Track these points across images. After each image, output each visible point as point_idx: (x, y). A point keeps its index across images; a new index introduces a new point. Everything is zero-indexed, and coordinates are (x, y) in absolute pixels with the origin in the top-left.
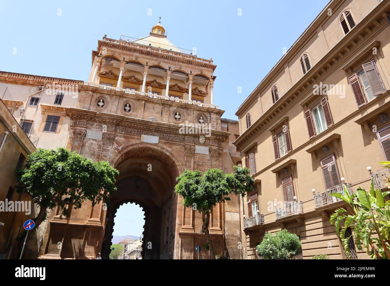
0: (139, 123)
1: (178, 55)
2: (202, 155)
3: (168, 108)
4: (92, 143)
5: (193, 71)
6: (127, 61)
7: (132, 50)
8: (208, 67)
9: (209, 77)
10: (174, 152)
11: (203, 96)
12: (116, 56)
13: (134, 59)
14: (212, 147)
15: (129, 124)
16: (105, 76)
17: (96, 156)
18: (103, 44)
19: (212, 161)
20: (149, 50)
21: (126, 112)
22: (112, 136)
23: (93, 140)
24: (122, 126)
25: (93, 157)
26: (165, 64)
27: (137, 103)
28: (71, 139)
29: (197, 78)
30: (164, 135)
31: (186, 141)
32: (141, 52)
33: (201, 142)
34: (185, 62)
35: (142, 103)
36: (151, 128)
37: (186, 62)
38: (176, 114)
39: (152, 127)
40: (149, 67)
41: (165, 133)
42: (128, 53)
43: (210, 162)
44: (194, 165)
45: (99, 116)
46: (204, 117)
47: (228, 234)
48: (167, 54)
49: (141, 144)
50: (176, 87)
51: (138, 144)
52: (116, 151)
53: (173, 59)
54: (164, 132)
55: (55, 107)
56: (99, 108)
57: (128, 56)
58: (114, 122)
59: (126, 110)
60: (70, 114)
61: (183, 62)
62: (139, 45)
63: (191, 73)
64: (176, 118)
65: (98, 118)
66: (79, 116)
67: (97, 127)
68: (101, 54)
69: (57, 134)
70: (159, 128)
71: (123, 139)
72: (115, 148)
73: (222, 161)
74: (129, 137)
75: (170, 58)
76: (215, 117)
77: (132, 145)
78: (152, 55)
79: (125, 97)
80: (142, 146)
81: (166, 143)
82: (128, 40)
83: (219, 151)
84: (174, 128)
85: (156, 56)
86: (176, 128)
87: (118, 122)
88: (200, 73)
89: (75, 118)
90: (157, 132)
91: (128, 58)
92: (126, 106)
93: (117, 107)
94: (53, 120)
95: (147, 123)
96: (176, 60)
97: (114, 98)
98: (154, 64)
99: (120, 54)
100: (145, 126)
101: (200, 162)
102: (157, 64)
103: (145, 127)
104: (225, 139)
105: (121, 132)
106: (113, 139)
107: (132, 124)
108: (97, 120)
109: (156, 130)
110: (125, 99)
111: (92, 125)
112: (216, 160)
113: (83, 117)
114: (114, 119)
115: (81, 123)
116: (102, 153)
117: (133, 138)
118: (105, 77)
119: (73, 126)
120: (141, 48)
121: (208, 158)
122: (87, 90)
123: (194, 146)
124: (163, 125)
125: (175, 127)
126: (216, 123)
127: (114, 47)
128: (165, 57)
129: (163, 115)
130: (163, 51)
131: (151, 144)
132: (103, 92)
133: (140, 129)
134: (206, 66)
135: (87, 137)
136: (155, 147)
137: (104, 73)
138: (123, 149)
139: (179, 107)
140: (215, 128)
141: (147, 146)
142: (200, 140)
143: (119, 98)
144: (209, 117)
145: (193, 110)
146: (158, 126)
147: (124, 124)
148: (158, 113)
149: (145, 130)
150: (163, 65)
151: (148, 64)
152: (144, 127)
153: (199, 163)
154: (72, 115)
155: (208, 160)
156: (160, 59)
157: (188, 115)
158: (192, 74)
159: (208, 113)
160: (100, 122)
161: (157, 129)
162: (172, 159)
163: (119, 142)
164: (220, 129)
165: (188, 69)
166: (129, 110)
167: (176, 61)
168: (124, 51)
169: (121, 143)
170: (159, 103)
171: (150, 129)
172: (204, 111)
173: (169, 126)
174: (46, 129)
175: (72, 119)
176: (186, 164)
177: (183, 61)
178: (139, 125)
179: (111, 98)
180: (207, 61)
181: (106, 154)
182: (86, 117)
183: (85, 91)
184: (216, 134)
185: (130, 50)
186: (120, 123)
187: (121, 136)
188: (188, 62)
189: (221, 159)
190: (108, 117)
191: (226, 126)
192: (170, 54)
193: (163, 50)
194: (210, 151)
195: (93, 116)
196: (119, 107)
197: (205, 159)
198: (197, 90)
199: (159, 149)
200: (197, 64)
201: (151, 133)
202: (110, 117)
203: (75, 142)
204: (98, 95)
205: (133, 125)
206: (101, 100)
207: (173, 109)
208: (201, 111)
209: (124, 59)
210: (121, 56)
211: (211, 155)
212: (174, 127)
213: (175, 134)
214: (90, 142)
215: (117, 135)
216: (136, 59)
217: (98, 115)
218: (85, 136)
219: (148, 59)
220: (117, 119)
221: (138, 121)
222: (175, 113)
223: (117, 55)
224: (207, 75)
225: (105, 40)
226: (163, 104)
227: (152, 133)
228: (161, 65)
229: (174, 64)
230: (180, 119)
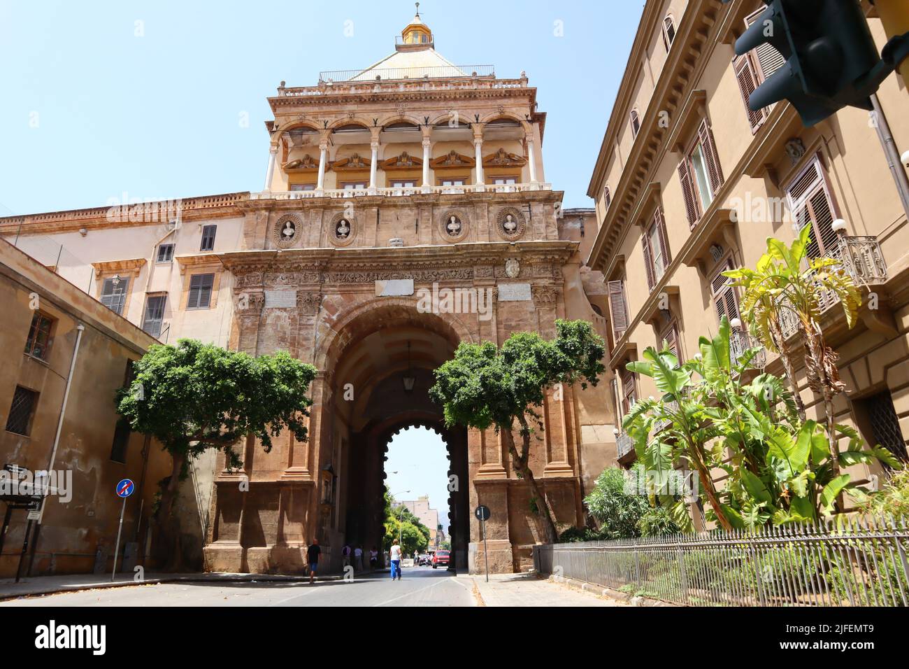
0: (367, 258)
1: (444, 85)
2: (514, 304)
3: (429, 212)
4: (278, 317)
5: (481, 115)
6: (333, 126)
7: (340, 101)
8: (515, 96)
9: (520, 119)
11: (517, 166)
12: (309, 122)
13: (345, 119)
14: (538, 281)
15: (347, 263)
16: (297, 170)
17: (289, 340)
18: (278, 104)
19: (541, 314)
20: (376, 90)
21: (339, 240)
22: (316, 295)
23: (279, 309)
24: (334, 270)
25: (284, 344)
26: (415, 114)
27: (361, 215)
28: (238, 316)
29: (494, 127)
30: (426, 272)
31: (476, 278)
32: (360, 100)
33: (510, 274)
34: (460, 97)
35: (373, 212)
36: (394, 264)
37: (463, 96)
38: (450, 222)
39: (395, 261)
40: (379, 129)
41: (427, 269)
42: (333, 108)
43: (537, 317)
44: (497, 328)
45: (283, 258)
46: (516, 216)
47: (589, 476)
48: (418, 88)
49: (376, 301)
50: (453, 158)
51: (372, 302)
52: (328, 325)
53: (431, 98)
54: (424, 267)
55: (201, 258)
56: (284, 242)
57: (334, 115)
58: (316, 264)
59: (341, 234)
60: (229, 265)
61: (455, 99)
62: (355, 86)
63: (477, 119)
64: (449, 231)
65: (283, 262)
66: (247, 267)
67: (284, 281)
68: (277, 127)
69: (212, 310)
70: (410, 259)
71: (339, 296)
72: (324, 318)
73: (565, 310)
74: (350, 291)
75: (424, 98)
76: (541, 211)
77: (359, 307)
78: (384, 102)
79: (336, 207)
80: (380, 306)
82: (331, 81)
83: (555, 288)
84: (444, 253)
85: (394, 99)
86: (448, 253)
87: (324, 264)
88: (498, 114)
89: (240, 272)
90: (409, 269)
91: (334, 120)
92: (339, 225)
93: (321, 233)
94: (201, 282)
95: (382, 254)
96: (438, 97)
97: (314, 214)
98: (392, 119)
99: (315, 115)
100: (380, 262)
101: (511, 320)
102: (398, 118)
103: (381, 264)
104: (566, 258)
105: (333, 284)
106: (320, 301)
107: (354, 263)
108: (281, 266)
109: (405, 265)
110: (335, 212)
111: (274, 279)
112: (551, 310)
113: (253, 266)
114: (314, 258)
115: (253, 279)
116: (299, 334)
117: (359, 291)
118: (298, 173)
119: (239, 289)
120: (360, 91)
121: (531, 307)
122: (258, 209)
123: (495, 286)
124: (418, 252)
125: (447, 251)
126: (544, 225)
127: (302, 103)
128: (414, 98)
129: (419, 230)
130: (408, 86)
131: (399, 298)
132: (288, 207)
133: (371, 269)
134: (510, 95)
135: (268, 306)
136: (409, 304)
137: (295, 163)
138: (340, 319)
139: (455, 204)
140: (542, 236)
141: (390, 303)
142: (508, 269)
143: (323, 212)
144: (527, 215)
145: (487, 204)
146: (407, 257)
147: (337, 265)
148: (408, 227)
149: (382, 269)
150: (412, 117)
151: (379, 123)
152: (378, 265)
153: (509, 323)
154: (232, 266)
155: (531, 313)
156: (404, 104)
157: (477, 217)
158: (479, 121)
159: (524, 205)
160: (289, 270)
161: (408, 263)
162: (449, 323)
163: (332, 306)
164: (555, 236)
165: (470, 111)
166: (346, 234)
167: (439, 101)
168: (324, 107)
169: (336, 306)
170: (409, 206)
171: (391, 265)
172: (514, 202)
173: (430, 251)
174: (192, 303)
175: (235, 274)
176: (479, 330)
177: (455, 97)
178: (368, 262)
179: (307, 216)
180: (514, 81)
181: (309, 333)
182: (259, 266)
183: (254, 211)
184: (542, 251)
185: (335, 101)
186: (329, 265)
187: (334, 291)
188: (468, 96)
189: (561, 306)
190: (301, 256)
191: (578, 225)
192: (426, 88)
193: (408, 83)
194: (534, 290)
195: (271, 261)
196: (325, 231)
197: (523, 311)
198: (502, 156)
200: (489, 96)
201: (396, 275)
202: (305, 257)
203: (246, 320)
204: (281, 214)
205: (355, 265)
206: (288, 224)
207: (441, 211)
208: (506, 202)
209: (325, 125)
210: (318, 121)
211: (536, 300)
212: (443, 251)
213: (450, 267)
214: (273, 314)
215: (327, 291)
216: (351, 117)
217: (281, 256)
218: (263, 305)
219: (376, 111)
220: (321, 258)
221: (364, 254)
222: (446, 218)
223: (310, 120)
224: (515, 116)
225: (282, 94)
226: (418, 205)
227: (398, 273)
228: (406, 118)
229: (437, 109)
230: (458, 230)
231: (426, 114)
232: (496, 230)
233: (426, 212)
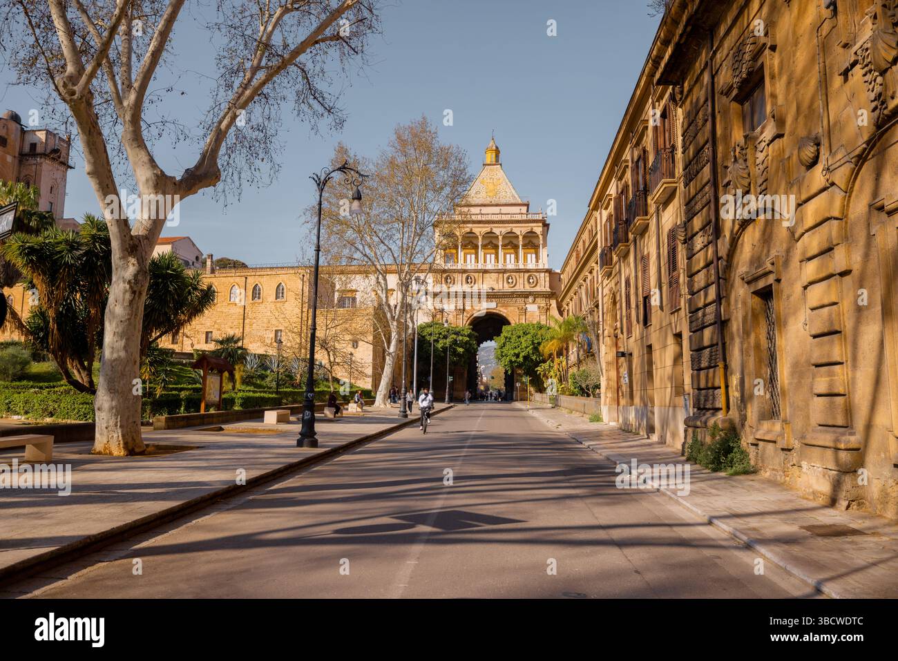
2: (531, 312)
4: (449, 314)
5: (522, 231)
6: (463, 234)
7: (465, 222)
8: (537, 222)
9: (538, 233)
10: (509, 313)
11: (536, 248)
13: (468, 231)
14: (540, 304)
19: (541, 316)
20: (480, 217)
21: (469, 285)
26: (496, 229)
27: (476, 275)
29: (527, 234)
30: (500, 300)
31: (518, 303)
32: (474, 222)
35: (481, 274)
36: (489, 296)
37: (515, 222)
40: (482, 236)
42: (463, 225)
43: (539, 317)
46: (534, 277)
48: (497, 216)
50: (511, 244)
52: (466, 319)
53: (502, 222)
54: (500, 298)
56: (448, 285)
57: (463, 228)
61: (512, 223)
64: (509, 283)
70: (496, 294)
72: (465, 316)
75: (499, 222)
76: (543, 275)
77: (477, 312)
79: (467, 272)
81: (502, 307)
84: (507, 294)
85: (488, 222)
88: (529, 230)
90: (495, 298)
91: (464, 231)
92: (468, 279)
97: (459, 275)
98: (487, 231)
99: (456, 229)
101: (530, 318)
102: (489, 231)
104: (551, 296)
106: (463, 310)
109: (493, 297)
110: (467, 274)
112: (544, 315)
120: (473, 217)
121: (538, 313)
122: (438, 272)
123: (525, 306)
124: (497, 291)
125: (508, 291)
126: (544, 281)
129: (498, 283)
131: (491, 309)
132: (449, 271)
134: (534, 222)
135: (445, 311)
136: (494, 311)
138: (471, 317)
141: (488, 311)
142: (530, 300)
143: (462, 274)
144: (538, 277)
145: (523, 273)
148: (494, 281)
150: (494, 230)
151: (482, 233)
155: (537, 316)
156: (492, 225)
157: (520, 278)
158: (522, 234)
159: (538, 273)
161: (495, 296)
163: (468, 311)
164: (548, 286)
165: (518, 228)
166: (471, 283)
167: (505, 223)
168: (460, 224)
173: (502, 291)
176: (519, 322)
179: (456, 275)
181: (460, 322)
183: (436, 273)
184: (542, 294)
185: (463, 222)
188: (518, 221)
189: (548, 313)
192: (500, 217)
194: (539, 308)
196: (463, 282)
197: (534, 315)
198: (531, 243)
199: (497, 312)
200: (526, 222)
203: (437, 316)
204: (446, 274)
206: (449, 278)
207: (506, 274)
208: (530, 272)
209: (460, 234)
210: (457, 232)
212: (506, 291)
213: (509, 299)
214: (447, 313)
219: (480, 227)
222: (508, 278)
223: (454, 231)
224: (536, 231)
226: (498, 272)
227: (491, 300)
229: (505, 227)
230: (512, 283)
231: (501, 229)
232: (526, 282)
233: (501, 275)
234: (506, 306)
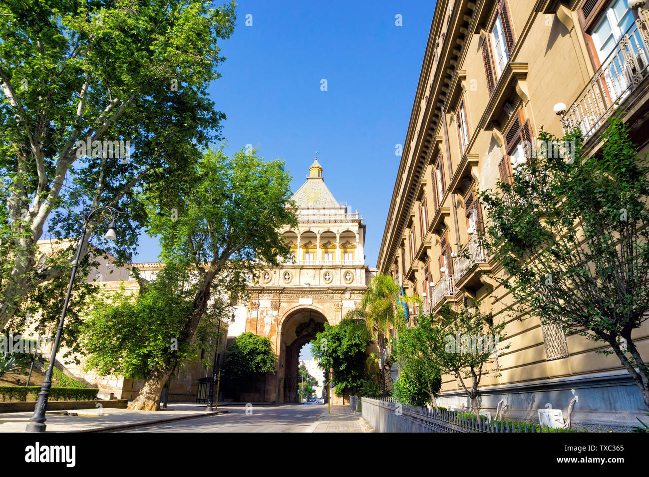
2: (348, 309)
4: (264, 311)
8: (353, 222)
9: (354, 232)
10: (325, 310)
11: (353, 248)
14: (357, 300)
21: (285, 282)
27: (294, 272)
31: (335, 298)
34: (332, 221)
40: (301, 235)
41: (316, 294)
44: (341, 318)
45: (267, 289)
50: (329, 244)
51: (297, 306)
52: (282, 315)
59: (286, 279)
61: (330, 223)
63: (338, 231)
64: (326, 279)
66: (253, 292)
67: (266, 297)
70: (312, 291)
71: (287, 304)
72: (281, 312)
74: (290, 302)
75: (318, 222)
76: (360, 272)
77: (293, 308)
78: (302, 223)
79: (284, 268)
80: (300, 308)
81: (318, 303)
87: (281, 291)
88: (346, 229)
89: (250, 293)
90: (310, 294)
92: (286, 275)
93: (279, 278)
95: (301, 288)
97: (276, 270)
98: (305, 230)
100: (301, 291)
102: (308, 230)
105: (284, 299)
106: (279, 305)
107: (291, 291)
108: (265, 292)
110: (284, 270)
111: (263, 296)
114: (277, 289)
115: (255, 296)
116: (272, 318)
117: (293, 302)
119: (250, 299)
123: (341, 301)
124: (314, 289)
125: (325, 288)
126: (360, 277)
128: (314, 222)
129: (315, 279)
131: (307, 305)
132: (267, 267)
133: (297, 294)
136: (311, 307)
138: (286, 312)
140: (359, 283)
141: (304, 307)
142: (346, 296)
143: (280, 270)
145: (340, 268)
146: (310, 289)
147: (285, 292)
148: (311, 277)
149: (301, 294)
150: (313, 230)
151: (301, 232)
156: (311, 224)
157: (336, 274)
159: (354, 269)
160: (268, 293)
162: (325, 315)
165: (335, 228)
166: (288, 279)
167: (323, 223)
169: (285, 307)
170: (311, 269)
171: (305, 293)
172: (350, 268)
173: (319, 288)
176: (335, 318)
178: (296, 291)
182: (257, 292)
184: (359, 289)
188: (335, 222)
190: (273, 288)
194: (355, 303)
195: (262, 290)
198: (348, 244)
199: (314, 308)
200: (343, 222)
203: (253, 312)
206: (267, 274)
208: (347, 268)
211: (355, 307)
213: (325, 294)
215: (282, 302)
218: (259, 306)
221: (295, 288)
226: (315, 269)
227: (307, 296)
229: (323, 227)
230: (329, 279)
231: (318, 229)
232: (342, 279)
233: (318, 271)
234: (321, 302)
